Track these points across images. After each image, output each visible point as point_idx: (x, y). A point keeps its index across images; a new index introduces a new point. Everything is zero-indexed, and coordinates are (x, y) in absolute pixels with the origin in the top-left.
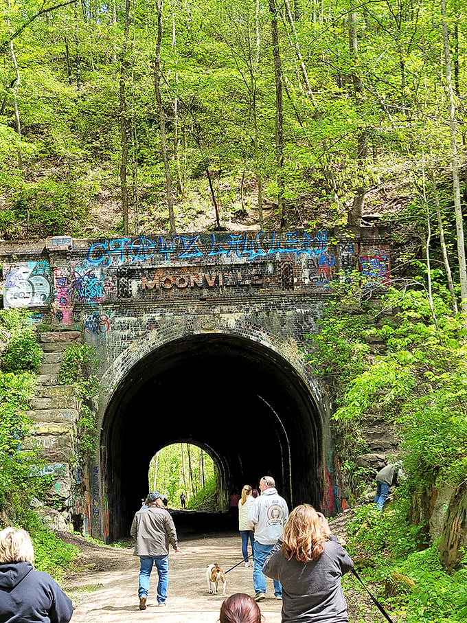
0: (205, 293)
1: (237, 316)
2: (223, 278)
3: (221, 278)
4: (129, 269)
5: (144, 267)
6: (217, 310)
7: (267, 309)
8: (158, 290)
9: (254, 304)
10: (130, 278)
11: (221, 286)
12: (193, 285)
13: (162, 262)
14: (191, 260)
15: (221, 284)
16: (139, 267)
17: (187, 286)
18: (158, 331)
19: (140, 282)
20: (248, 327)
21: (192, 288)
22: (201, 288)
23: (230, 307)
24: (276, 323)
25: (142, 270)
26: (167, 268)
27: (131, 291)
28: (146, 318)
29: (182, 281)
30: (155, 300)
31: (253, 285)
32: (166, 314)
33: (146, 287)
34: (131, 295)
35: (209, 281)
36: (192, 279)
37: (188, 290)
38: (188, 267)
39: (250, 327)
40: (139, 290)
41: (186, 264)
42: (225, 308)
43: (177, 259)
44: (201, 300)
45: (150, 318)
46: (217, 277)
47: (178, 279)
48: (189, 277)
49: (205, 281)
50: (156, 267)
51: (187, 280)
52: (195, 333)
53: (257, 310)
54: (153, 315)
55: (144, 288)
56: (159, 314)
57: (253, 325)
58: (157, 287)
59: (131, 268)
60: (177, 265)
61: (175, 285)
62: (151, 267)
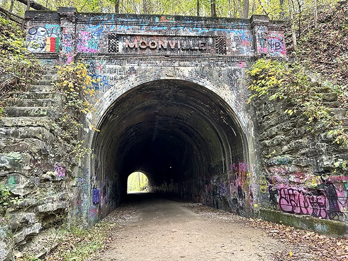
0: (168, 53)
1: (190, 69)
2: (181, 45)
3: (179, 44)
4: (117, 34)
5: (127, 34)
6: (176, 64)
7: (209, 66)
8: (136, 49)
9: (201, 61)
10: (118, 40)
11: (179, 49)
12: (160, 47)
13: (139, 31)
14: (160, 31)
15: (179, 47)
16: (124, 33)
17: (156, 48)
18: (136, 75)
19: (124, 44)
20: (197, 76)
21: (160, 49)
22: (165, 49)
23: (185, 63)
24: (216, 74)
25: (126, 35)
26: (143, 36)
27: (118, 48)
28: (128, 66)
29: (153, 44)
30: (135, 55)
31: (200, 50)
32: (142, 65)
33: (128, 46)
34: (118, 51)
35: (171, 45)
36: (160, 44)
37: (157, 51)
38: (157, 36)
39: (198, 77)
40: (123, 49)
41: (156, 34)
42: (182, 63)
43: (149, 30)
44: (166, 56)
45: (131, 66)
46: (177, 44)
47: (150, 43)
48: (158, 43)
49: (169, 45)
50: (135, 34)
51: (156, 43)
52: (162, 78)
53: (203, 66)
54: (133, 65)
55: (127, 47)
56: (137, 65)
57: (200, 75)
58: (136, 47)
59: (118, 33)
60: (150, 33)
61: (149, 47)
62: (133, 33)
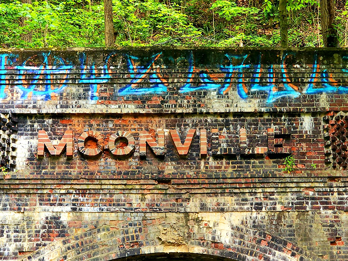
0: (169, 168)
1: (236, 218)
2: (210, 139)
3: (204, 141)
4: (14, 115)
5: (44, 111)
6: (192, 205)
7: (299, 207)
8: (70, 158)
9: (272, 194)
10: (15, 131)
11: (204, 156)
12: (143, 150)
13: (82, 102)
14: (144, 100)
15: (204, 149)
16: (34, 111)
17: (131, 154)
18: (64, 243)
19: (34, 142)
20: (259, 242)
21: (143, 158)
22: (161, 158)
23: (221, 199)
24: (320, 235)
25: (40, 117)
26: (92, 116)
27: (13, 157)
28: (40, 214)
29: (123, 141)
30: (64, 179)
31: (271, 156)
32: (85, 208)
33: (46, 150)
34: (13, 166)
35: (178, 144)
36: (143, 140)
37: (133, 162)
38: (136, 115)
39: (263, 245)
40: (30, 159)
41: (131, 108)
42: (211, 201)
43: (112, 98)
44: (161, 181)
45: (50, 215)
46: (196, 138)
47: (113, 138)
48: (136, 136)
49: (170, 145)
50: (69, 111)
51: (131, 140)
52: (146, 250)
53: (279, 207)
54: (57, 209)
55: (41, 152)
56: (69, 208)
57: (269, 239)
58: (69, 152)
59: (17, 111)
60: (113, 109)
61: (107, 152)
62: (59, 111)
